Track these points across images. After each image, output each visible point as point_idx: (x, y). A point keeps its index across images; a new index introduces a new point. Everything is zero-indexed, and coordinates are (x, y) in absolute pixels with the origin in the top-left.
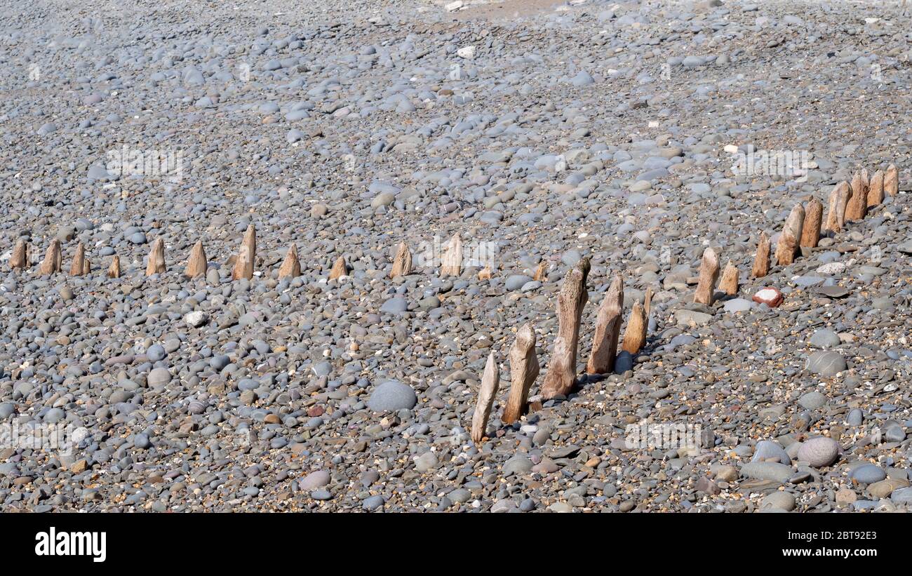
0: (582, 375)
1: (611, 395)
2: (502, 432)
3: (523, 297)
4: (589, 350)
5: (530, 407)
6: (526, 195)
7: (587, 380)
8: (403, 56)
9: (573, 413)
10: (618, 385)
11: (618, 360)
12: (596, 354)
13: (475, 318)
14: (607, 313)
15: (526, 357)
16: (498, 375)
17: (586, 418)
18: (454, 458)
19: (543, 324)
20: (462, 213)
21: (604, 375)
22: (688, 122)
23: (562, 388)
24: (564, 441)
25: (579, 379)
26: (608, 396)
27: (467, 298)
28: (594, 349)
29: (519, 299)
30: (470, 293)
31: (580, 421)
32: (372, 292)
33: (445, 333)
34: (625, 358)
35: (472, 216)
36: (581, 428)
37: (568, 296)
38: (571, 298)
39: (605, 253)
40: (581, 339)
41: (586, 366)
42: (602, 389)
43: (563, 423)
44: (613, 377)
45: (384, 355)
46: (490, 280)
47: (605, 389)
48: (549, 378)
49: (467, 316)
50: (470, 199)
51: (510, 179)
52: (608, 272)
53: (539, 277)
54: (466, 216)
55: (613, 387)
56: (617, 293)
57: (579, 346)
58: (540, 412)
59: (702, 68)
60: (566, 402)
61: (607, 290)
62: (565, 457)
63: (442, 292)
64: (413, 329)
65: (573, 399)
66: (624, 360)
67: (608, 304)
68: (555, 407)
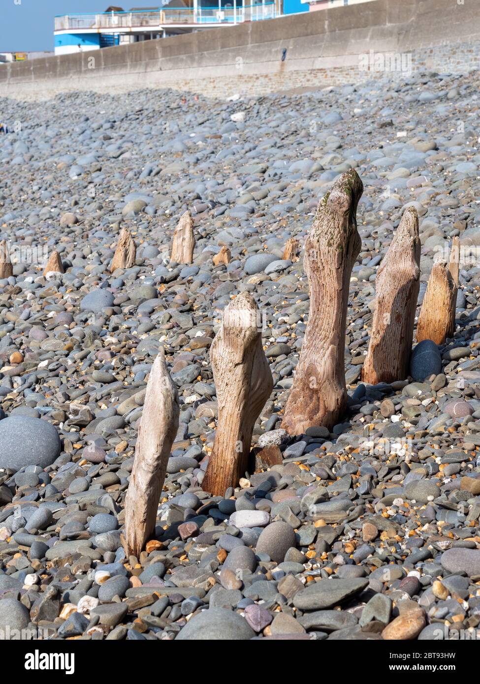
0: (355, 387)
1: (415, 423)
2: (191, 526)
3: (266, 279)
4: (363, 344)
5: (258, 459)
6: (280, 193)
7: (364, 395)
8: (188, 123)
9: (344, 470)
10: (425, 402)
11: (417, 358)
12: (377, 349)
13: (198, 309)
14: (394, 277)
15: (244, 360)
16: (175, 404)
17: (374, 482)
18: (67, 608)
19: (290, 310)
20: (212, 212)
21: (395, 384)
22: (434, 129)
23: (320, 414)
24: (328, 548)
25: (350, 393)
26: (407, 425)
27: (193, 286)
28: (373, 342)
29: (261, 282)
30: (197, 280)
31: (362, 489)
32: (82, 288)
33: (149, 330)
34: (428, 351)
35: (223, 213)
36: (363, 511)
37: (324, 242)
38: (330, 245)
39: (370, 228)
40: (349, 328)
41: (362, 369)
42: (396, 413)
43: (324, 499)
44: (413, 389)
45: (51, 367)
46: (227, 264)
47: (400, 411)
48: (295, 397)
49: (187, 307)
50: (223, 200)
51: (264, 183)
52: (377, 245)
53: (288, 256)
54: (216, 214)
55: (414, 407)
56: (409, 241)
57: (347, 338)
58: (277, 469)
59: (437, 101)
60: (328, 445)
61: (378, 264)
62: (332, 607)
63: (164, 281)
64: (110, 329)
65: (342, 436)
66: (427, 356)
67: (395, 261)
68: (307, 456)
